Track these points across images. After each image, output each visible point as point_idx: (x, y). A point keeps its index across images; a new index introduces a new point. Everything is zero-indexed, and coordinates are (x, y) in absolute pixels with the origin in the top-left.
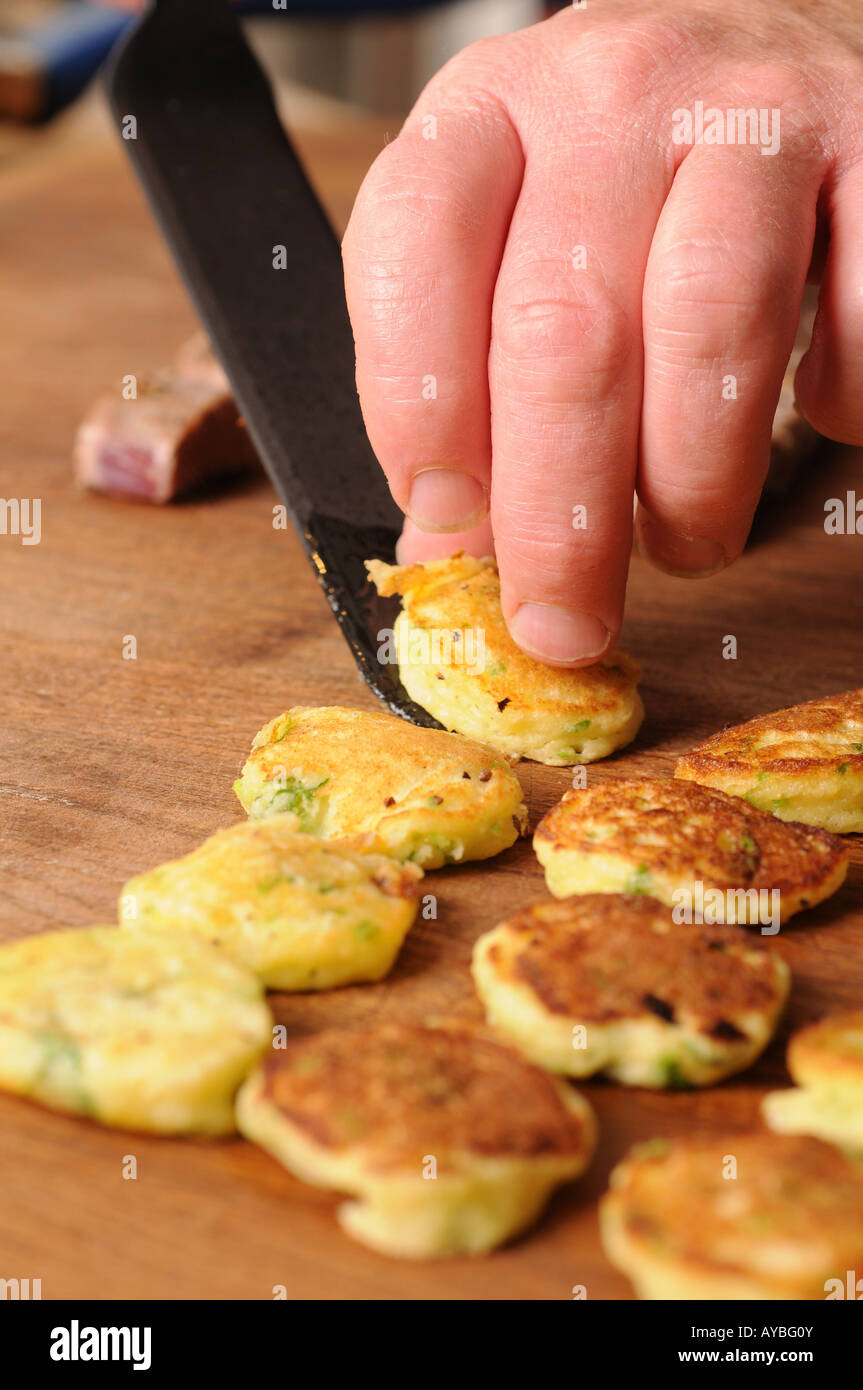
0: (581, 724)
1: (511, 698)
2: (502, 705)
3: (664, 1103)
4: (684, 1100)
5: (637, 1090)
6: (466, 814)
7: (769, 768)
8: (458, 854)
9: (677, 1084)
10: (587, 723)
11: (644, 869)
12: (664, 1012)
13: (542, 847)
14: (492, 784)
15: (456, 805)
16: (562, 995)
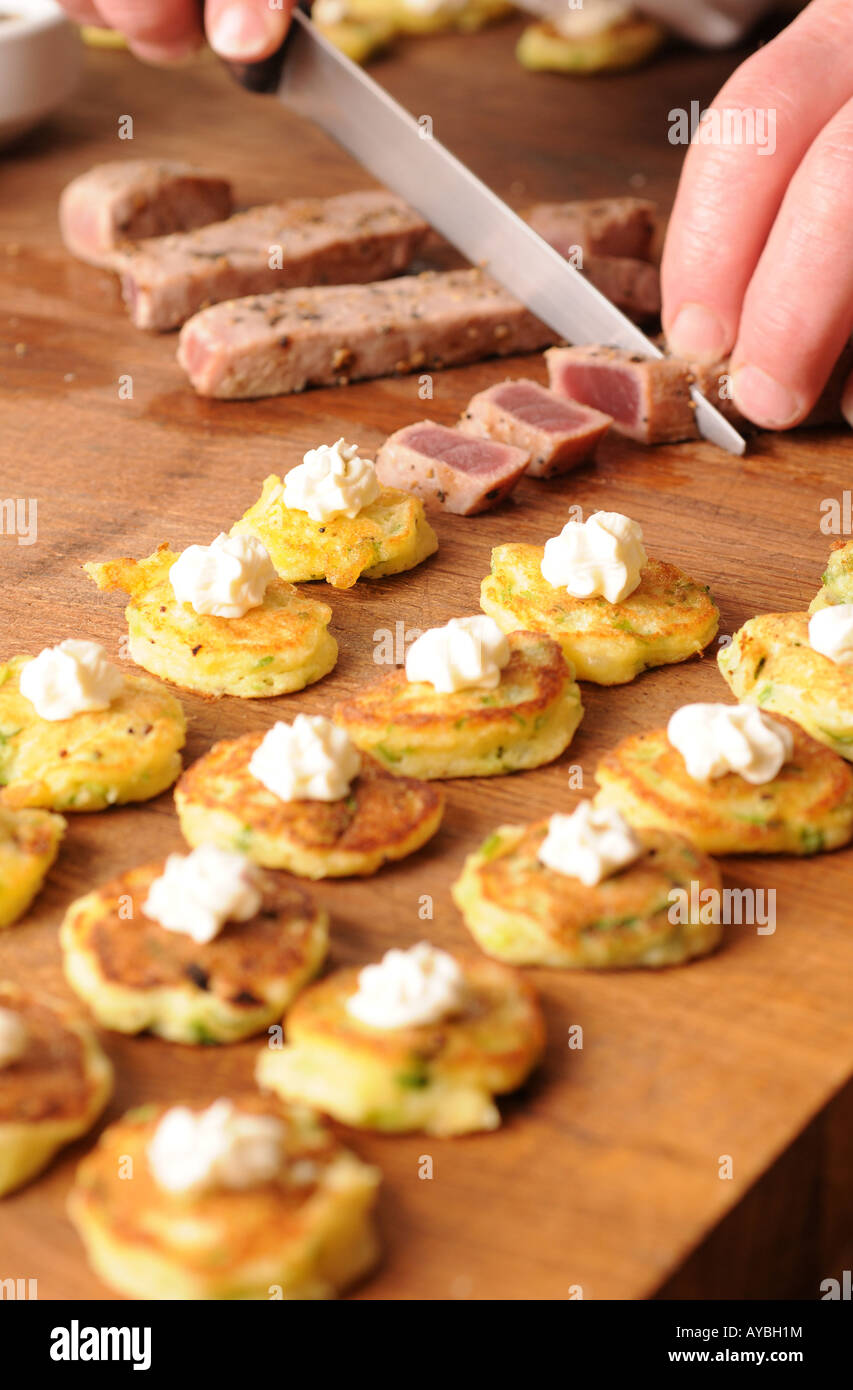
0: (265, 660)
1: (204, 645)
2: (195, 651)
3: (193, 1059)
4: (211, 1055)
5: (174, 1045)
6: (120, 767)
7: (397, 722)
8: (112, 798)
9: (206, 1042)
10: (271, 659)
11: (249, 827)
12: (201, 981)
13: (179, 797)
14: (152, 736)
15: (114, 757)
16: (119, 964)
